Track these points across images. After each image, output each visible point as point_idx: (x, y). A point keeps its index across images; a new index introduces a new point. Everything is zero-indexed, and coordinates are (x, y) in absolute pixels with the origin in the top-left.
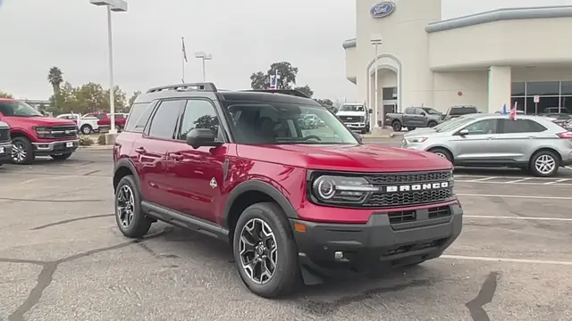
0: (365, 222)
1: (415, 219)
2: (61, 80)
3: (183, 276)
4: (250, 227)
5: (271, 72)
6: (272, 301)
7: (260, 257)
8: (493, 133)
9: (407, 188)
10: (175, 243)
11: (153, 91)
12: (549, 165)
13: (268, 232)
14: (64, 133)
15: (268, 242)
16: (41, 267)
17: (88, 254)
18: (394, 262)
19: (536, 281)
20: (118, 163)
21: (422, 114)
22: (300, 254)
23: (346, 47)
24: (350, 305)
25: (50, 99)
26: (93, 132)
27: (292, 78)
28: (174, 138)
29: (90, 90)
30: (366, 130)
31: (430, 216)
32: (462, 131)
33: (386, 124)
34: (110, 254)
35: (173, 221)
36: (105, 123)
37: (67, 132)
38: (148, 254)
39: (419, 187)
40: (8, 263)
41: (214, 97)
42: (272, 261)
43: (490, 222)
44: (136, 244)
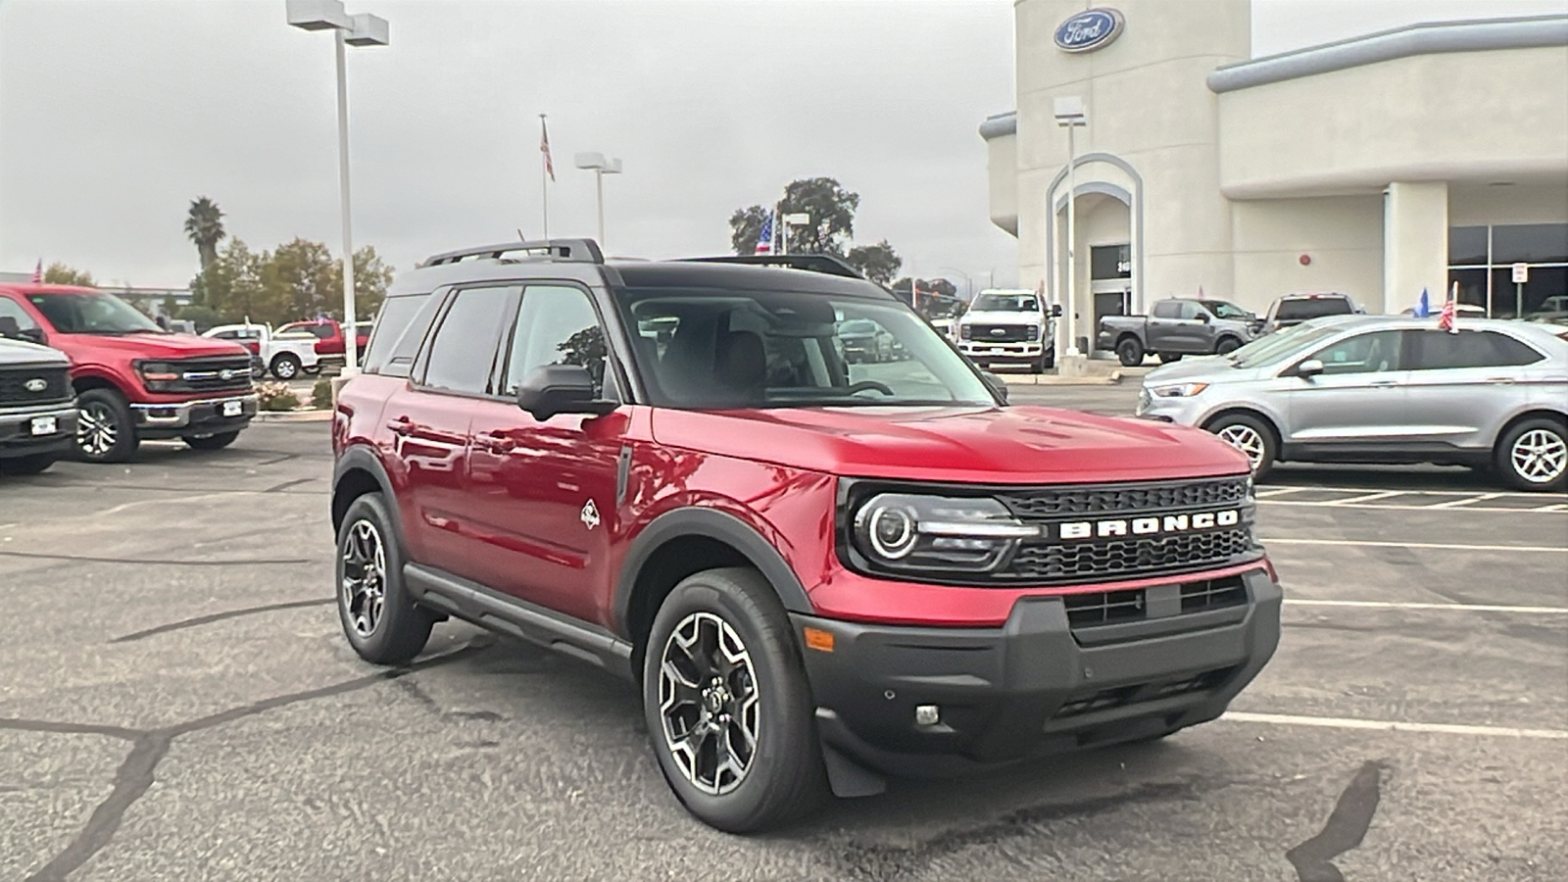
0: (999, 625)
1: (1140, 613)
2: (220, 234)
3: (508, 771)
4: (687, 638)
5: (785, 208)
6: (747, 842)
7: (715, 719)
8: (1390, 369)
9: (1120, 528)
10: (494, 680)
11: (438, 262)
12: (1550, 458)
13: (734, 651)
14: (218, 378)
15: (736, 680)
16: (130, 745)
17: (258, 708)
18: (1085, 735)
19: (1491, 786)
20: (344, 460)
21: (1201, 317)
22: (820, 712)
23: (989, 134)
24: (962, 855)
25: (192, 286)
26: (302, 372)
27: (843, 222)
28: (489, 390)
29: (295, 261)
30: (1044, 363)
31: (1187, 605)
32: (1306, 366)
33: (1101, 346)
34: (316, 709)
35: (486, 619)
36: (331, 348)
37: (226, 374)
38: (421, 711)
39: (1153, 525)
40: (41, 734)
41: (594, 279)
42: (746, 730)
43: (1374, 621)
44: (391, 681)
